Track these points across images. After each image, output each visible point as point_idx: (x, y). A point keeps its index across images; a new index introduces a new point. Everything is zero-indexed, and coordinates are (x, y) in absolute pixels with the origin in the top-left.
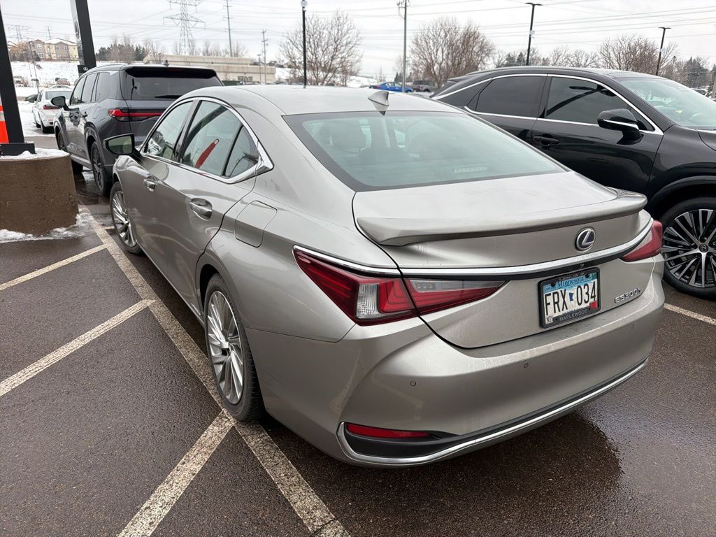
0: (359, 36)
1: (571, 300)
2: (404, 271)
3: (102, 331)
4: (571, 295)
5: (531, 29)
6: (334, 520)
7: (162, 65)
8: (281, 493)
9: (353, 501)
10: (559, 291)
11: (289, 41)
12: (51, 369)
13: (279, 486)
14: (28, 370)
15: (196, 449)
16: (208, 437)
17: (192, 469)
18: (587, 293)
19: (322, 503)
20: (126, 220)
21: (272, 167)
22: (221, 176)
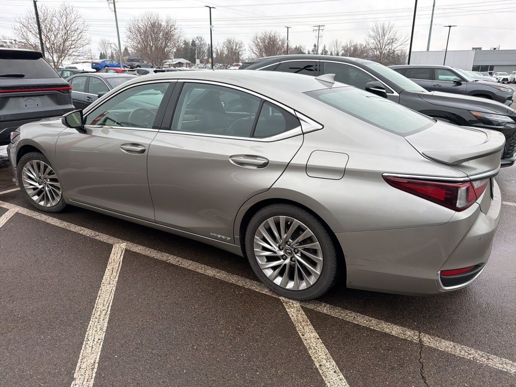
2: (471, 178)
5: (211, 24)
6: (420, 333)
8: (378, 331)
9: (414, 321)
13: (372, 328)
16: (294, 316)
17: (312, 336)
19: (404, 328)
20: (40, 185)
21: (322, 127)
22: (250, 137)
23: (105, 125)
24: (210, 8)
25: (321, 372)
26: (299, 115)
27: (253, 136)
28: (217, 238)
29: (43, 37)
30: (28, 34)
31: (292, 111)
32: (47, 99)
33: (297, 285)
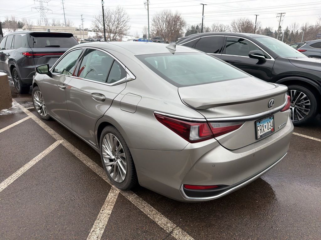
0: (129, 17)
1: (266, 128)
2: (208, 120)
3: (42, 156)
4: (265, 126)
5: (203, 15)
6: (177, 227)
7: (47, 31)
8: (150, 219)
9: (182, 218)
10: (261, 125)
11: (96, 20)
12: (24, 175)
13: (149, 216)
14: (13, 176)
15: (106, 204)
16: (110, 198)
17: (107, 212)
18: (270, 125)
19: (169, 221)
20: (41, 104)
21: (135, 78)
22: (105, 83)
24: (204, 5)
26: (127, 70)
28: (91, 143)
33: (118, 180)
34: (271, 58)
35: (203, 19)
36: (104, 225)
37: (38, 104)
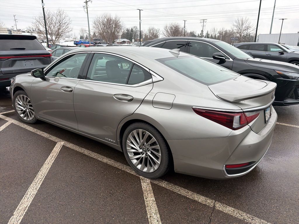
1: (268, 115)
2: (244, 110)
5: (140, 19)
8: (191, 199)
10: (266, 112)
13: (188, 197)
14: (36, 181)
16: (145, 187)
17: (151, 199)
18: (269, 112)
19: (206, 198)
20: (24, 108)
21: (163, 79)
22: (126, 84)
23: (56, 76)
24: (140, 10)
25: (149, 220)
26: (151, 72)
27: (127, 83)
28: (108, 141)
29: (47, 27)
30: (39, 25)
31: (148, 70)
32: (37, 62)
33: (149, 170)
34: (229, 59)
35: (140, 23)
36: (156, 211)
37: (20, 108)
